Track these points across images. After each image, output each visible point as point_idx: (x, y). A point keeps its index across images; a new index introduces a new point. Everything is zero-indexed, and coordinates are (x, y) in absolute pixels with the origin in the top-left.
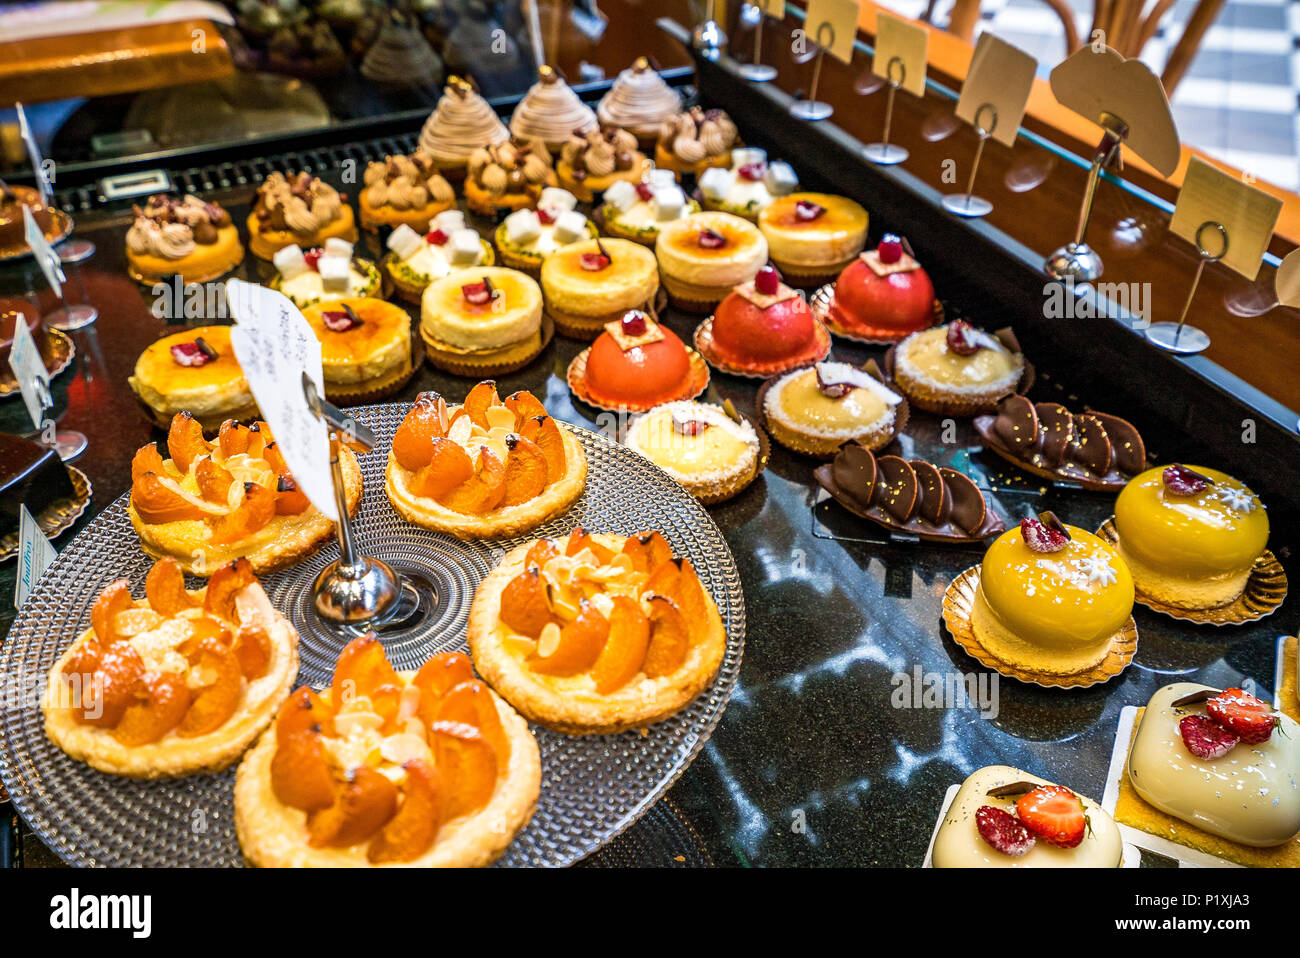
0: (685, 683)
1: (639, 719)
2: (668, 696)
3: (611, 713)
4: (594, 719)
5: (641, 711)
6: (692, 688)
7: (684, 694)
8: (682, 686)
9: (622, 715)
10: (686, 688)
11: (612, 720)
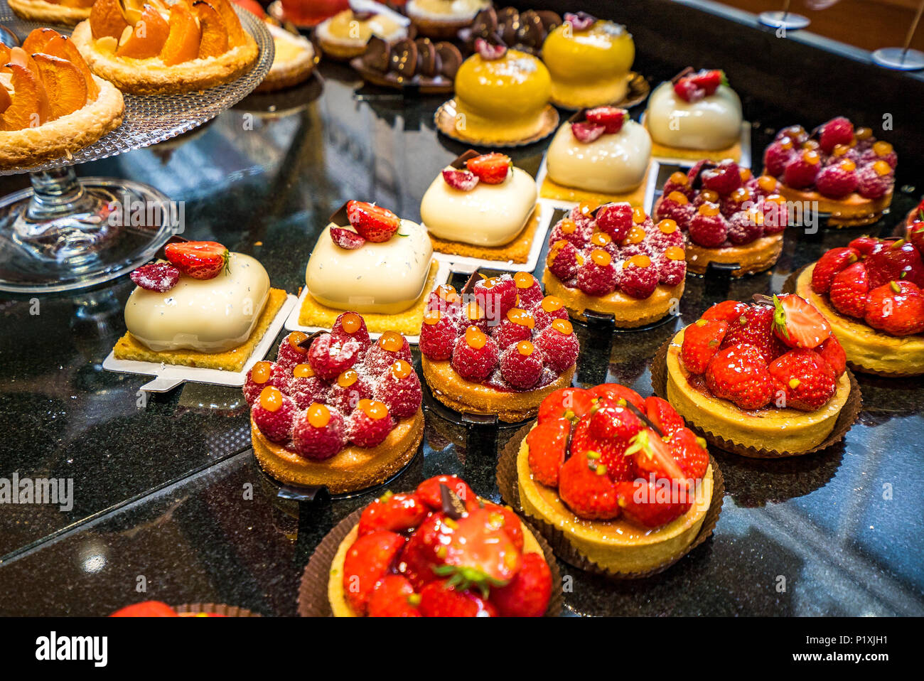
0: (228, 62)
1: (195, 80)
2: (216, 68)
3: (174, 75)
4: (163, 79)
5: (196, 75)
6: (232, 66)
7: (228, 69)
8: (226, 64)
9: (183, 77)
10: (228, 66)
11: (176, 80)
